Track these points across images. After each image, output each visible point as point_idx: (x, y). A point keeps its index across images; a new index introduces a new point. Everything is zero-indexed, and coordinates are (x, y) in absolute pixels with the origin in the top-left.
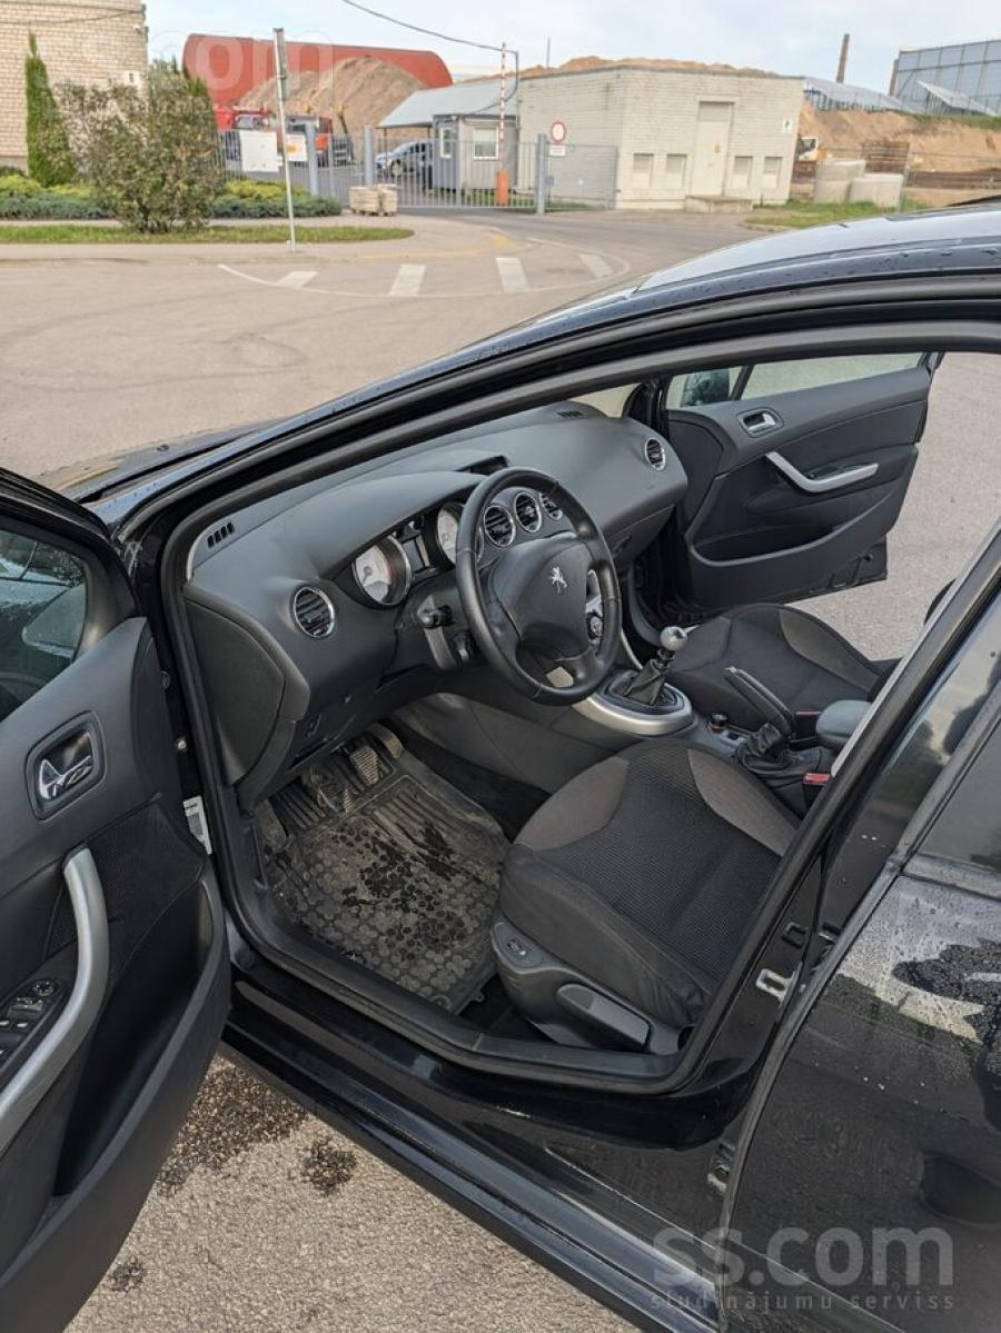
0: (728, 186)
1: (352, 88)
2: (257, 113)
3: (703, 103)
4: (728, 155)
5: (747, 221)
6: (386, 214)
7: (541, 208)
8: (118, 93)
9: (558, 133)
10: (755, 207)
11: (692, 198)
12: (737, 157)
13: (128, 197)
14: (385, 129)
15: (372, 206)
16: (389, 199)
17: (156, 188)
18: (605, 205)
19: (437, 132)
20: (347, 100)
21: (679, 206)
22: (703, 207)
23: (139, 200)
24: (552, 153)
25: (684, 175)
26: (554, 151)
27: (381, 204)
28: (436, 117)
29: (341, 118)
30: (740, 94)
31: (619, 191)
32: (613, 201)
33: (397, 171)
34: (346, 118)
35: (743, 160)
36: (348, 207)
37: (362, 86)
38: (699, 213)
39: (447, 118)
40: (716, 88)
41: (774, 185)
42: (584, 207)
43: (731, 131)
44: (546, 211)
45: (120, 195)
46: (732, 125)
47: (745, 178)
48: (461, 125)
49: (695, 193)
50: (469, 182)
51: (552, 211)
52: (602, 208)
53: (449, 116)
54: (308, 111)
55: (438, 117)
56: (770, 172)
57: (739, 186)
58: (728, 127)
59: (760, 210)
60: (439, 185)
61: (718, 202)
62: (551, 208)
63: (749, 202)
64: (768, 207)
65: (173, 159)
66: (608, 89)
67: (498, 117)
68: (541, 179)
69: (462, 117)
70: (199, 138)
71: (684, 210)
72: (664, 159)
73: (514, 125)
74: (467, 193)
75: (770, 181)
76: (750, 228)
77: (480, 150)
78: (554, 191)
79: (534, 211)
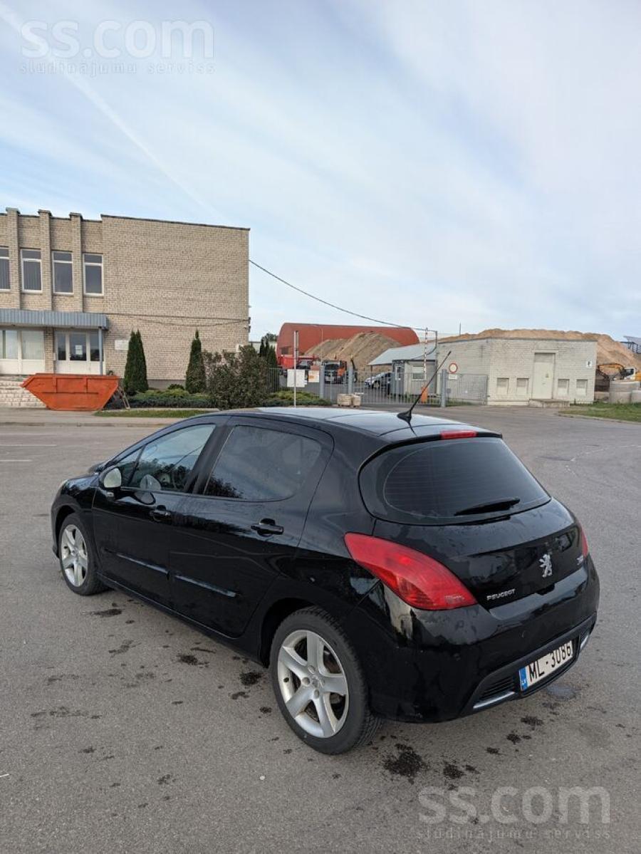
0: (555, 395)
1: (361, 347)
2: (311, 359)
3: (536, 354)
4: (554, 379)
5: (559, 412)
6: (355, 407)
7: (443, 404)
8: (227, 355)
9: (453, 368)
10: (571, 405)
11: (533, 400)
12: (559, 380)
13: (224, 398)
14: (372, 366)
15: (348, 403)
16: (356, 400)
17: (237, 395)
18: (482, 403)
19: (394, 368)
20: (359, 352)
21: (525, 404)
22: (539, 405)
23: (229, 400)
24: (449, 378)
25: (527, 389)
26: (451, 377)
27: (352, 402)
28: (393, 361)
29: (352, 361)
30: (558, 349)
31: (489, 396)
32: (486, 401)
33: (377, 386)
34: (354, 361)
35: (563, 382)
36: (336, 404)
37: (367, 346)
38: (537, 407)
39: (398, 362)
40: (544, 346)
41: (584, 394)
42: (469, 404)
43: (554, 367)
44: (446, 406)
45: (220, 397)
46: (555, 364)
47: (566, 390)
48: (406, 364)
49: (534, 397)
50: (409, 392)
51: (450, 406)
52: (481, 404)
53: (400, 361)
54: (336, 358)
55: (395, 361)
56: (580, 387)
57: (562, 394)
58: (552, 365)
59: (574, 406)
60: (393, 393)
61: (547, 402)
62: (449, 404)
63: (568, 402)
64: (578, 405)
65: (247, 382)
66: (482, 348)
67: (423, 361)
68: (443, 390)
69: (407, 361)
70: (260, 373)
71: (528, 406)
72: (515, 381)
73: (434, 364)
74: (408, 396)
75: (582, 391)
76: (560, 416)
77: (416, 376)
78: (451, 396)
79: (439, 406)
